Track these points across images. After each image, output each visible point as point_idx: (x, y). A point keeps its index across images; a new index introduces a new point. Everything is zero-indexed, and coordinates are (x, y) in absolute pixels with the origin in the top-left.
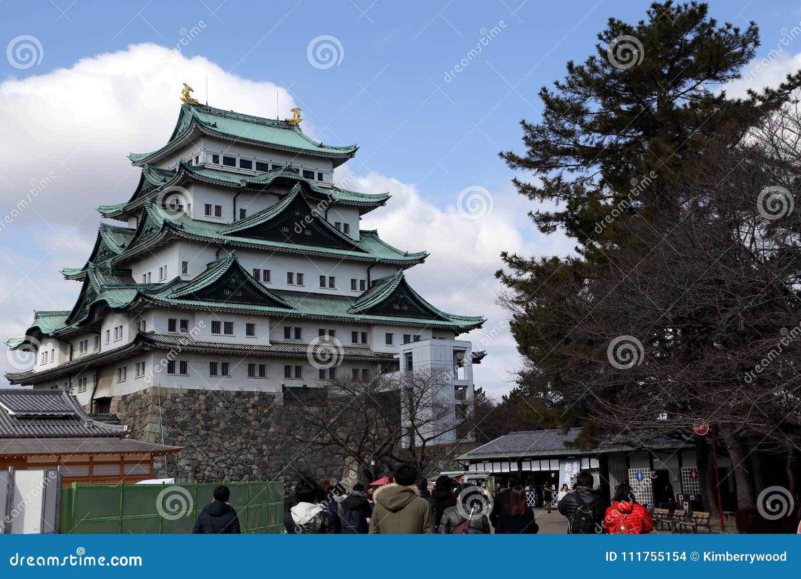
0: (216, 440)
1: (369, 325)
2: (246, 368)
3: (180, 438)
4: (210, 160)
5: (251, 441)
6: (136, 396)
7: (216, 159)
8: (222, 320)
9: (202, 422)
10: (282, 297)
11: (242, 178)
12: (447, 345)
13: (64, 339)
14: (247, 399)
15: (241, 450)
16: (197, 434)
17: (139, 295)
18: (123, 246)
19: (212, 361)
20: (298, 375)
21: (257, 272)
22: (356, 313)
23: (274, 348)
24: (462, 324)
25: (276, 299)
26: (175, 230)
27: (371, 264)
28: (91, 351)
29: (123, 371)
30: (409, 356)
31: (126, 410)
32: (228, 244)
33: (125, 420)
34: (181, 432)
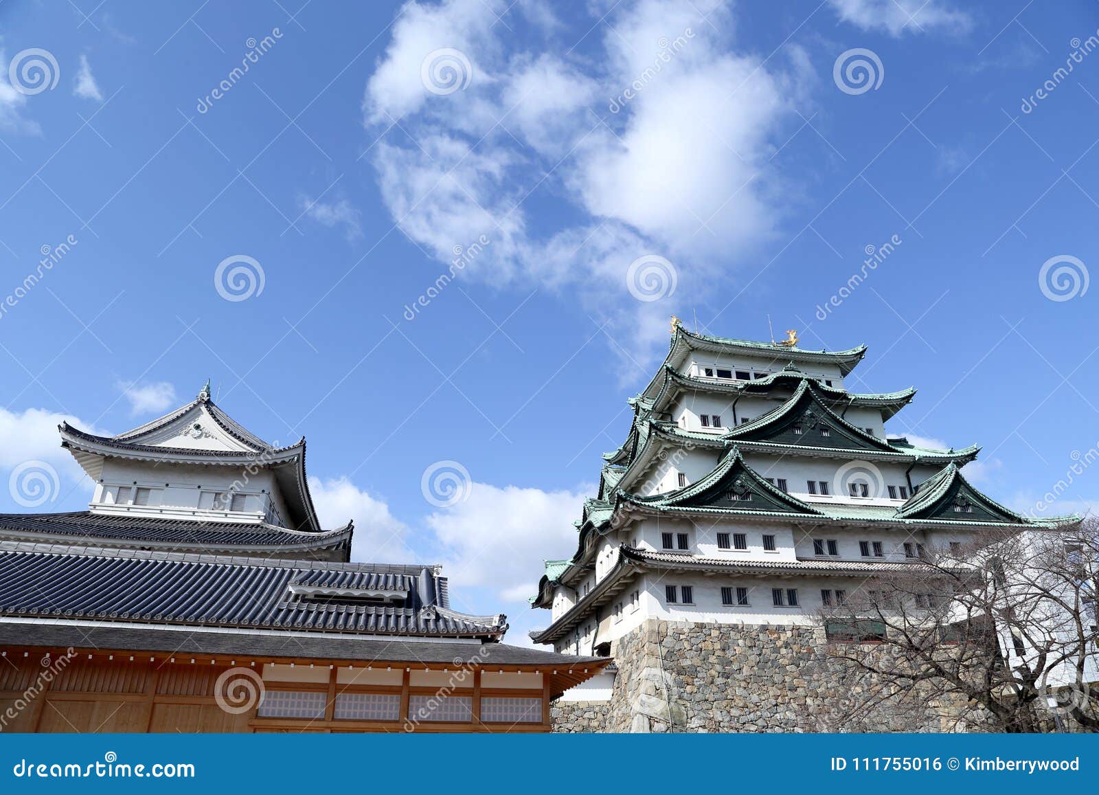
0: (739, 691)
1: (925, 533)
2: (770, 594)
3: (689, 688)
4: (703, 373)
5: (789, 693)
6: (633, 636)
7: (709, 372)
8: (732, 530)
9: (718, 668)
13: (571, 586)
14: (776, 635)
15: (776, 705)
16: (712, 683)
17: (620, 499)
19: (724, 586)
20: (841, 602)
22: (906, 517)
23: (805, 565)
27: (911, 464)
29: (619, 606)
31: (624, 654)
32: (729, 446)
33: (623, 668)
34: (690, 680)
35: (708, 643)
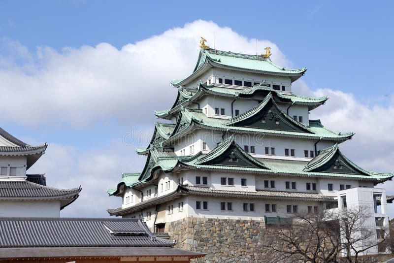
0: (226, 249)
1: (317, 179)
2: (242, 205)
3: (205, 248)
4: (217, 81)
5: (247, 250)
6: (179, 223)
7: (221, 81)
8: (227, 176)
9: (218, 239)
10: (262, 162)
11: (236, 91)
12: (369, 191)
13: (138, 190)
14: (243, 225)
15: (241, 256)
16: (215, 246)
17: (179, 162)
18: (169, 134)
19: (222, 202)
20: (274, 210)
21: (246, 147)
22: (308, 172)
23: (259, 193)
24: (378, 178)
25: (259, 163)
26: (198, 124)
27: (317, 141)
28: (152, 196)
29: (171, 207)
30: (344, 198)
31: (174, 230)
32: (229, 131)
33: (173, 237)
34: (205, 244)
35: (214, 228)
